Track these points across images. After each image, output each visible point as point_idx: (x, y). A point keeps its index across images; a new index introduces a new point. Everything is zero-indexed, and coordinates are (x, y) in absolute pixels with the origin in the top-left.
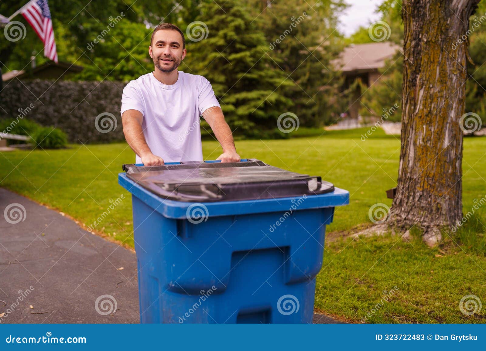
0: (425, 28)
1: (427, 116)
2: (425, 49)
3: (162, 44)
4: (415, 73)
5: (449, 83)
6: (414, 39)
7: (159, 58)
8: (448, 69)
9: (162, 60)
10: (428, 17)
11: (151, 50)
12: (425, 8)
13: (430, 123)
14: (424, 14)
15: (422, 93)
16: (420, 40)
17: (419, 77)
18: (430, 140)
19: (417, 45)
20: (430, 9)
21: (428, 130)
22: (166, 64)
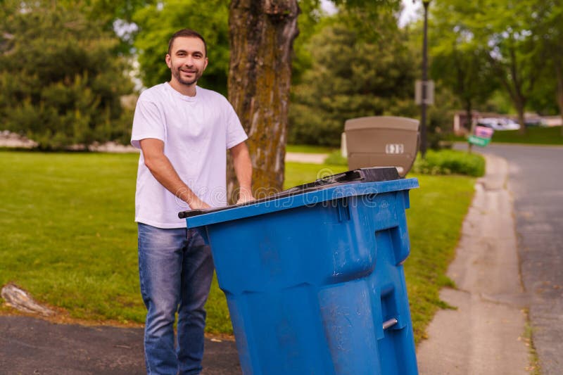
0: (262, 51)
1: (262, 139)
2: (261, 72)
3: (183, 53)
4: (250, 95)
5: (280, 108)
6: (250, 61)
7: (180, 68)
8: (280, 94)
9: (183, 71)
10: (263, 42)
11: (169, 59)
12: (261, 31)
13: (263, 147)
14: (260, 38)
15: (256, 116)
16: (255, 63)
17: (253, 100)
18: (264, 163)
19: (252, 68)
20: (266, 34)
21: (262, 154)
22: (188, 76)
